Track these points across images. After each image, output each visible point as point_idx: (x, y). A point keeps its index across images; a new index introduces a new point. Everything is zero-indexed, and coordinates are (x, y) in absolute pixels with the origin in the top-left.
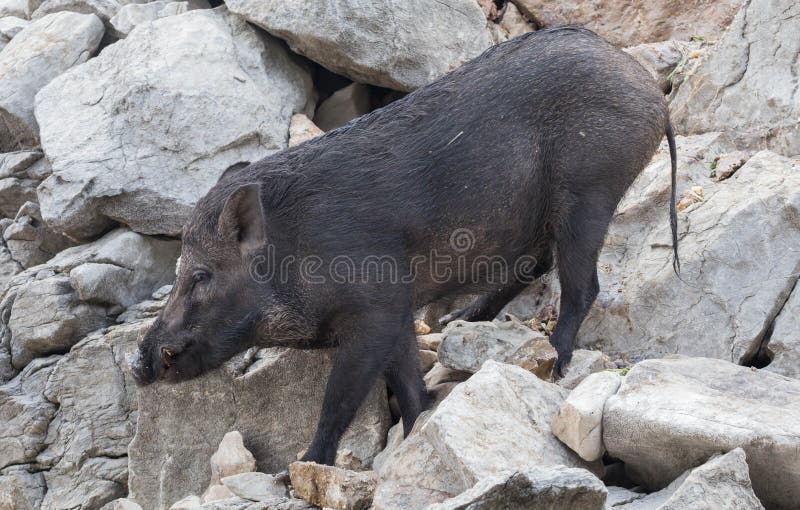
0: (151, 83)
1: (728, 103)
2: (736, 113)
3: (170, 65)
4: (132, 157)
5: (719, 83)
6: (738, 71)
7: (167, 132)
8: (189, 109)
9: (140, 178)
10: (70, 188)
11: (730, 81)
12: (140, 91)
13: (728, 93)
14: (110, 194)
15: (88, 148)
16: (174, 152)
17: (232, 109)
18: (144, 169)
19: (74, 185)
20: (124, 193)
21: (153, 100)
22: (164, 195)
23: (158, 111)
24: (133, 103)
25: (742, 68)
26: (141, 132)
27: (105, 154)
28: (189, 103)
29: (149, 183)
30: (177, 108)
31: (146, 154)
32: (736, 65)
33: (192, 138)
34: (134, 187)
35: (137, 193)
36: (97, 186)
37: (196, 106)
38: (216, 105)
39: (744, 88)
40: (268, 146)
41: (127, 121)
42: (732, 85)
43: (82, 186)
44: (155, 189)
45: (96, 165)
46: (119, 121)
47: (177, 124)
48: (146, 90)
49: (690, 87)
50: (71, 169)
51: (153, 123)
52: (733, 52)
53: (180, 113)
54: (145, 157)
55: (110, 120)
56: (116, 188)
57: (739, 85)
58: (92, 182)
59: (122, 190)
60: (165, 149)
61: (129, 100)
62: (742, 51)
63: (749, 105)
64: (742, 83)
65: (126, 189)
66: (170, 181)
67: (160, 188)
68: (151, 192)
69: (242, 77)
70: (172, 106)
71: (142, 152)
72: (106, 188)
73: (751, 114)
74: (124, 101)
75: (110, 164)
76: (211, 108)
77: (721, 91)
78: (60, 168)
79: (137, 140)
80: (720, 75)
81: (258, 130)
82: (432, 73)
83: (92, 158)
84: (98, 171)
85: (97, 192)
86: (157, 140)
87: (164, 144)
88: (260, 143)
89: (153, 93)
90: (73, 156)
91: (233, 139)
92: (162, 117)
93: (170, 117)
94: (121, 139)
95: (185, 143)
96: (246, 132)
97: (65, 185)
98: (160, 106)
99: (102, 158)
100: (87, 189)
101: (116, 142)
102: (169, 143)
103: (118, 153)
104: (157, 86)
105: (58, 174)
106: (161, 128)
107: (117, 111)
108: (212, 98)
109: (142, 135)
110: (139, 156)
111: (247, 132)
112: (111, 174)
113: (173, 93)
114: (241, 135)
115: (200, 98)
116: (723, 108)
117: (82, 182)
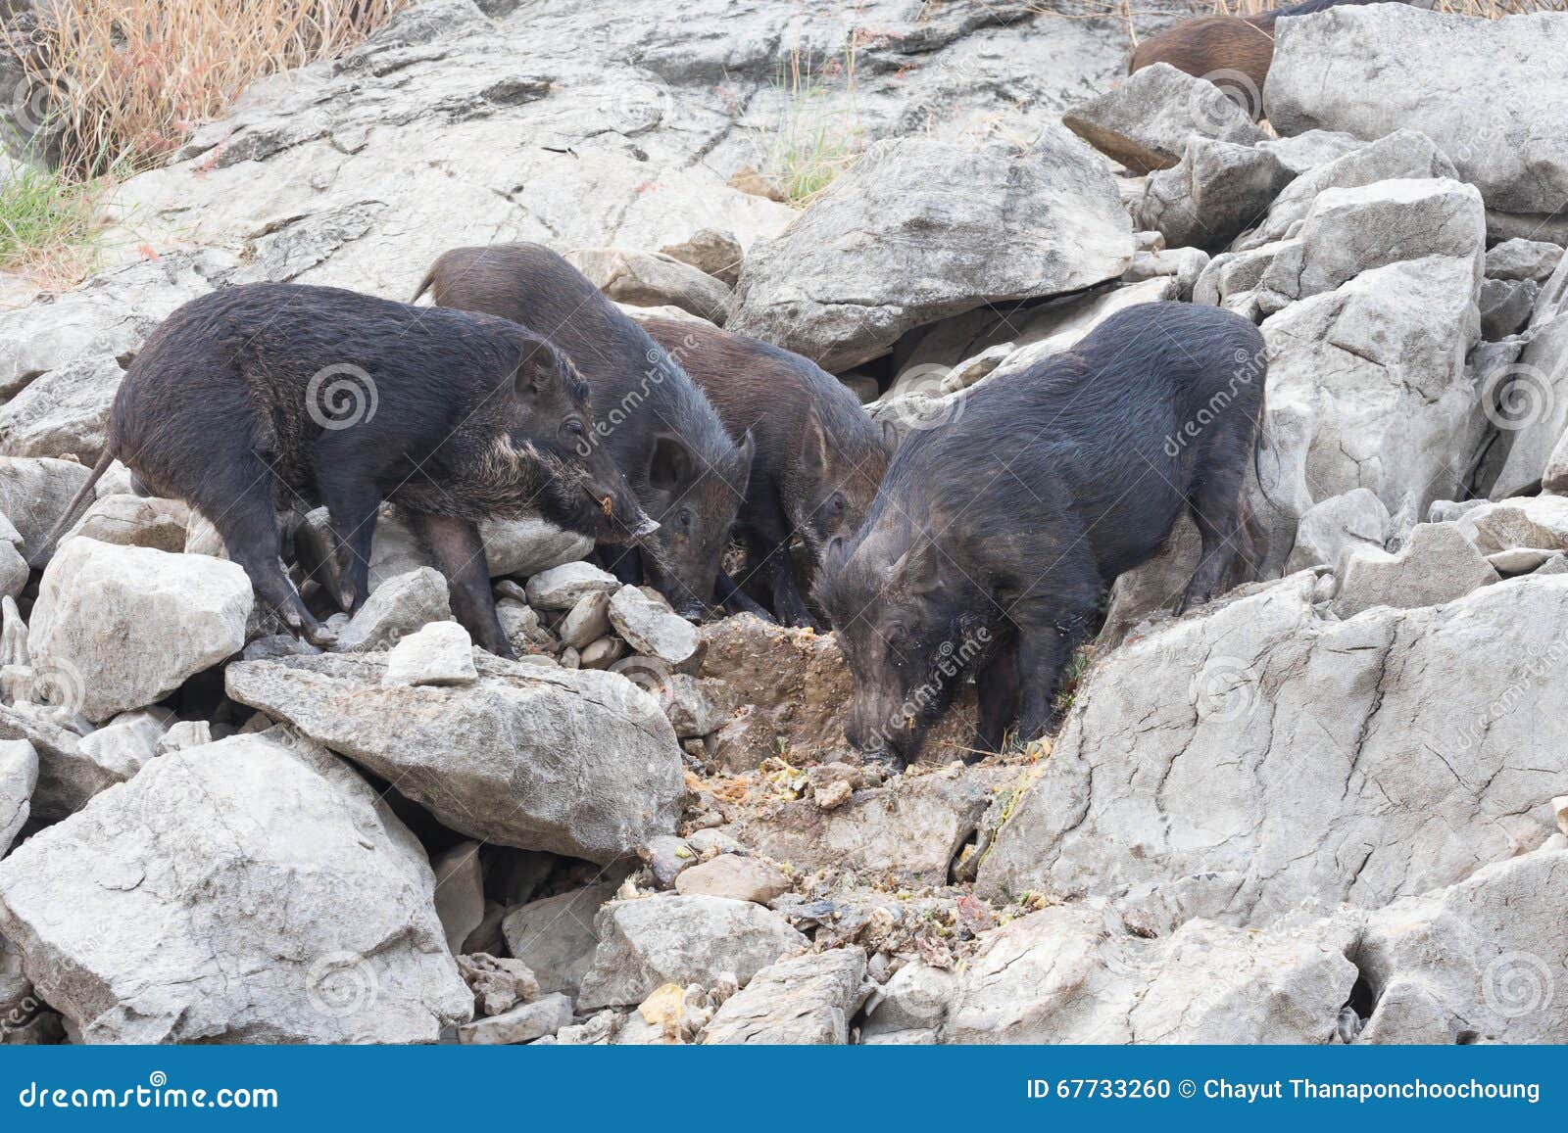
0: (249, 854)
1: (1070, 854)
2: (1084, 869)
3: (264, 823)
4: (233, 973)
5: (1056, 827)
6: (1080, 809)
7: (282, 931)
8: (310, 894)
9: (250, 1006)
10: (150, 1026)
11: (1071, 823)
12: (232, 867)
13: (1070, 840)
14: (210, 1033)
15: (163, 960)
16: (295, 962)
17: (370, 892)
18: (254, 992)
19: (157, 1021)
20: (230, 1031)
21: (254, 880)
22: (289, 1031)
23: (265, 899)
24: (223, 887)
25: (1085, 803)
26: (241, 933)
27: (194, 970)
28: (309, 885)
29: (264, 1014)
30: (295, 893)
31: (254, 967)
32: (1077, 800)
33: (321, 940)
34: (244, 1020)
35: (248, 1029)
36: (192, 1022)
37: (320, 889)
38: (347, 886)
39: (1093, 832)
40: (426, 948)
41: (217, 916)
42: (1073, 828)
43: (171, 1022)
44: (276, 1023)
45: (185, 987)
46: (203, 914)
47: (297, 919)
48: (241, 865)
49: (1013, 835)
50: (146, 995)
51: (261, 917)
52: (1070, 781)
53: (300, 901)
54: (253, 972)
55: (184, 914)
56: (221, 1021)
57: (1082, 828)
58: (184, 1016)
59: (228, 1027)
60: (282, 958)
61: (217, 881)
62: (1082, 780)
63: (1103, 857)
64: (1087, 825)
65: (232, 1024)
66: (294, 1009)
67: (283, 1020)
68: (269, 1028)
69: (369, 843)
70: (286, 891)
71: (246, 966)
72: (205, 1024)
73: (1106, 869)
74: (208, 884)
75: (206, 985)
76: (340, 891)
77: (1059, 838)
78: (129, 994)
79: (235, 946)
80: (1058, 815)
81: (411, 924)
82: (623, 827)
83: (177, 977)
84: (192, 998)
85: (191, 1030)
86: (268, 943)
87: (280, 950)
88: (413, 945)
89: (254, 870)
90: (145, 973)
91: (379, 939)
92: (272, 908)
93: (285, 907)
94: (210, 944)
95: (311, 947)
96: (395, 928)
97: (141, 1022)
98: (269, 890)
99: (193, 976)
100: (178, 1027)
101: (204, 951)
102: (288, 948)
103: (212, 968)
104: (257, 858)
105: (128, 1003)
106: (273, 925)
107: (195, 900)
108: (340, 875)
109: (244, 938)
110: (244, 969)
111: (398, 929)
112: (208, 1001)
113: (284, 869)
114: (388, 934)
115: (321, 876)
116: (1063, 862)
117: (169, 1015)
